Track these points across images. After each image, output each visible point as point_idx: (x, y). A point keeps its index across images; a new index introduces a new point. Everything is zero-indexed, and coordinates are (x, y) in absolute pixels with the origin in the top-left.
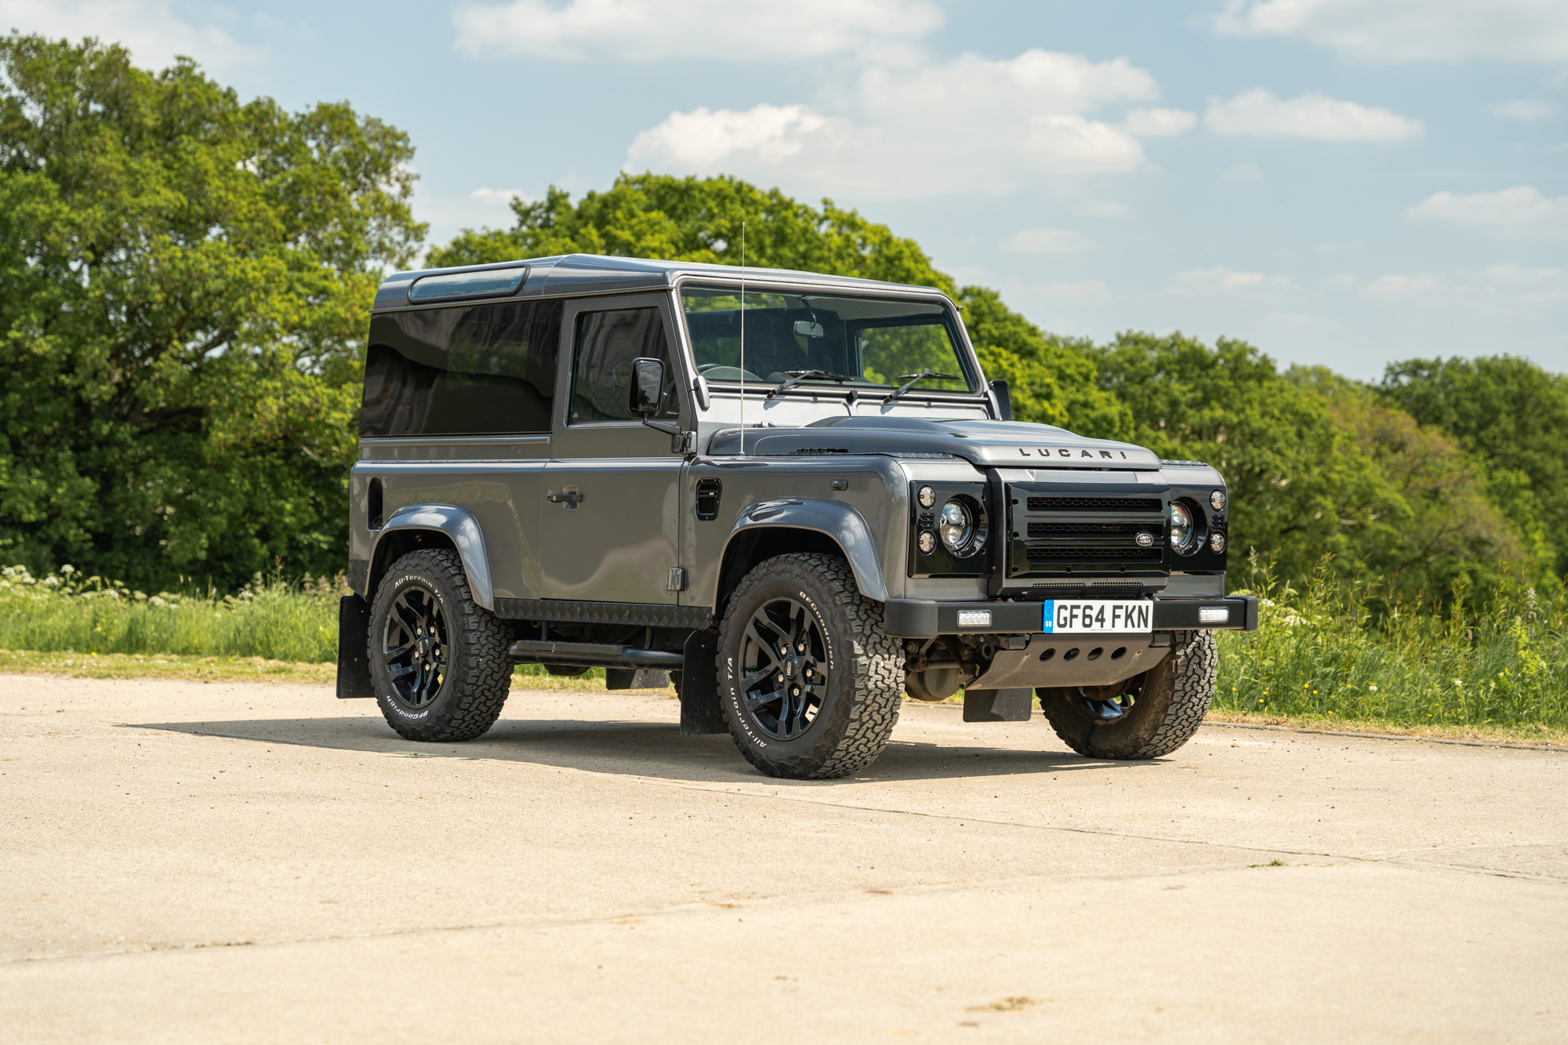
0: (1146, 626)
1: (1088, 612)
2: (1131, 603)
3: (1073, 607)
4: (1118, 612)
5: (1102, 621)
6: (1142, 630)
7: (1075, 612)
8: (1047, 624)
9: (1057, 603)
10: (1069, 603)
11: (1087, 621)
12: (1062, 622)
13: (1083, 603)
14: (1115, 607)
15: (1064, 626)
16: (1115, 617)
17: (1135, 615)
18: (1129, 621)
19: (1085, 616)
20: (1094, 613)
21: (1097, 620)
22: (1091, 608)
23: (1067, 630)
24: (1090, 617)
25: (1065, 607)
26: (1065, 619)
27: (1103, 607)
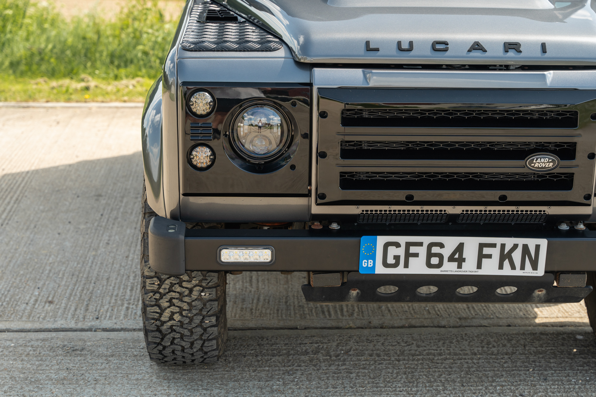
0: (535, 267)
1: (435, 250)
2: (509, 242)
3: (409, 245)
4: (486, 251)
5: (460, 261)
6: (529, 271)
7: (413, 250)
8: (365, 264)
9: (381, 240)
10: (402, 240)
11: (435, 261)
12: (391, 260)
13: (427, 240)
14: (482, 246)
15: (396, 265)
16: (481, 256)
17: (517, 256)
18: (506, 263)
19: (430, 255)
20: (446, 252)
21: (451, 259)
22: (441, 246)
23: (400, 270)
24: (440, 256)
25: (397, 245)
26: (397, 258)
27: (461, 246)
